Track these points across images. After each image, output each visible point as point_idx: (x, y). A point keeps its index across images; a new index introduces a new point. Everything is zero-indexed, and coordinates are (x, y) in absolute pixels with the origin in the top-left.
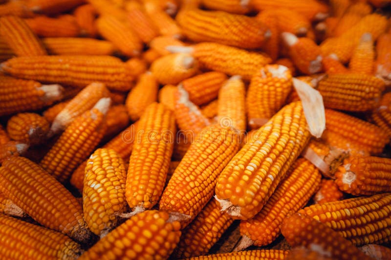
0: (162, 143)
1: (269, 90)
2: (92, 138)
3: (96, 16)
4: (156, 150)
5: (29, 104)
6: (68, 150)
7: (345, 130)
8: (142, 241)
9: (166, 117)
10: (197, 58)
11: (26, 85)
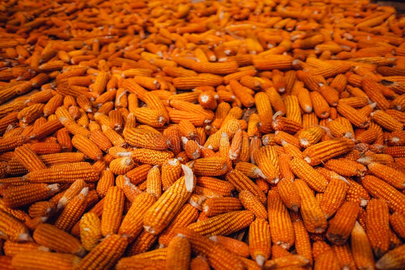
0: (117, 206)
1: (169, 172)
2: (81, 209)
3: (71, 135)
4: (115, 209)
5: (42, 196)
6: (68, 217)
7: (213, 186)
8: (111, 245)
9: (119, 192)
10: (134, 158)
11: (40, 186)
